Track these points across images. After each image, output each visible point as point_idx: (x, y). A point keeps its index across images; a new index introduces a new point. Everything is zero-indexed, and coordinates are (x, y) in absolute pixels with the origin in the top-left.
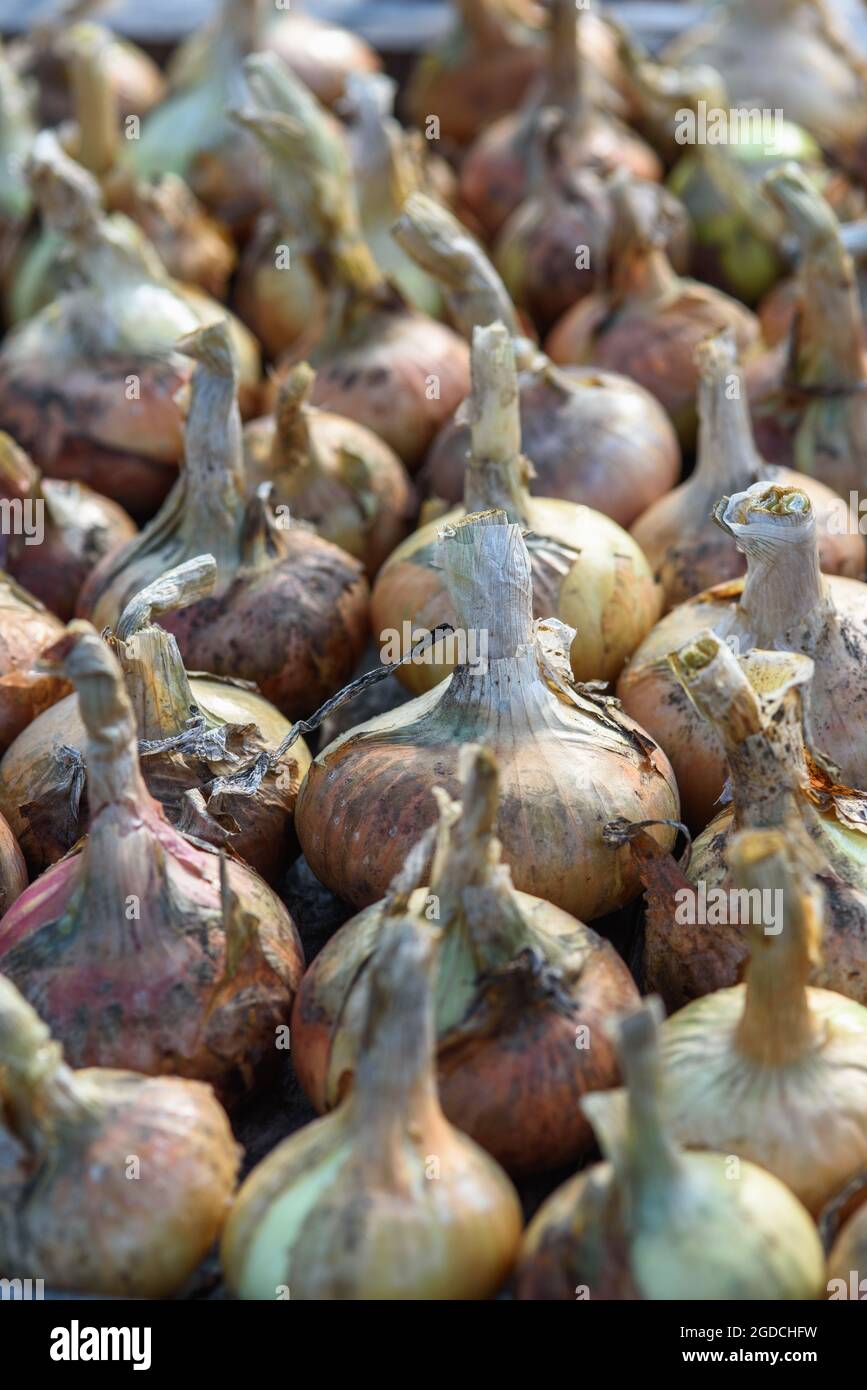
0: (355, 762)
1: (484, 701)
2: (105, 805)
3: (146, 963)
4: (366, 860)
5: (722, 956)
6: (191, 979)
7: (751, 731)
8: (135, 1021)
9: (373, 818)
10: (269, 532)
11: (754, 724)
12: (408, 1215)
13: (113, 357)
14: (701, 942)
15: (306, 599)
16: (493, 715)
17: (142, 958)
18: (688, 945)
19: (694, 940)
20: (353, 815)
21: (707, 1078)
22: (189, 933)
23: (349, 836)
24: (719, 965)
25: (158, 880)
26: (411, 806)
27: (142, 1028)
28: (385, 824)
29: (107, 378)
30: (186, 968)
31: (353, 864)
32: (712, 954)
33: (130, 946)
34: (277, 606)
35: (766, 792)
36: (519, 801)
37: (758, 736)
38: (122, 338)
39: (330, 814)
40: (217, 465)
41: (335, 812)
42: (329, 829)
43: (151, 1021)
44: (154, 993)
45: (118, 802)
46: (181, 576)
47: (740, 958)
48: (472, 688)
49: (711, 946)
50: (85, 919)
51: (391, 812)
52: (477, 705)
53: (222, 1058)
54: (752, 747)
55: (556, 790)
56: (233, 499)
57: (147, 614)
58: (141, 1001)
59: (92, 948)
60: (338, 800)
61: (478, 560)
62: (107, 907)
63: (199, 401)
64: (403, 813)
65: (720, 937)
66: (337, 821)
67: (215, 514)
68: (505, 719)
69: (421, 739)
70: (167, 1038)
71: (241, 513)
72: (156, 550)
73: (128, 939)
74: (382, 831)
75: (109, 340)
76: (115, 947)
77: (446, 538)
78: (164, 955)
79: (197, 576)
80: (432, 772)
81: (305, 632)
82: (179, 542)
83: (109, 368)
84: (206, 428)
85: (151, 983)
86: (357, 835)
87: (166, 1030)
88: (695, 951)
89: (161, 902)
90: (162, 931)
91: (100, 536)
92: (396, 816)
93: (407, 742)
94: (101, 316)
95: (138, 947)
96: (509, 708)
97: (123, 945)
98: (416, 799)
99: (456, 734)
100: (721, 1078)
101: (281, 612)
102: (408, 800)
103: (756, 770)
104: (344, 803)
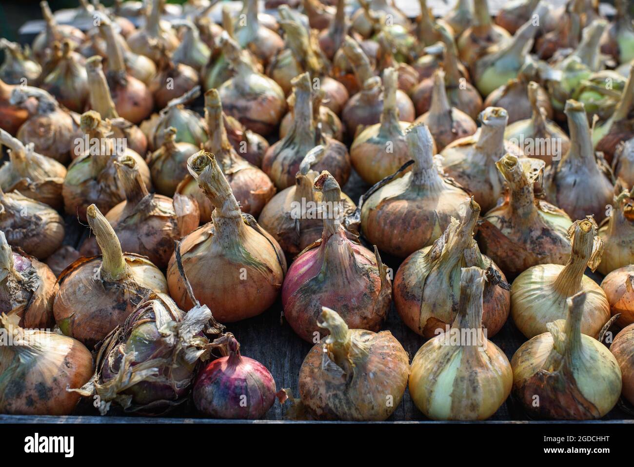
0: (387, 208)
1: (426, 183)
2: (332, 235)
3: (353, 288)
4: (400, 239)
5: (518, 257)
6: (368, 291)
7: (525, 185)
8: (353, 309)
9: (401, 225)
10: (323, 138)
11: (526, 182)
12: (490, 375)
13: (249, 94)
14: (510, 253)
15: (338, 157)
16: (429, 188)
17: (351, 286)
18: (504, 254)
19: (507, 253)
20: (392, 224)
21: (549, 303)
22: (364, 275)
23: (392, 232)
24: (517, 260)
25: (352, 258)
26: (413, 220)
27: (356, 311)
28: (405, 227)
29: (248, 100)
30: (366, 287)
31: (394, 241)
32: (514, 257)
33: (346, 283)
34: (331, 160)
35: (526, 203)
36: (446, 215)
37: (527, 186)
38: (251, 88)
39: (383, 225)
40: (307, 119)
41: (385, 224)
42: (383, 230)
43: (359, 308)
44: (358, 298)
45: (336, 233)
46: (315, 153)
47: (524, 257)
48: (421, 180)
49: (514, 254)
50: (329, 275)
51: (407, 223)
52: (424, 185)
53: (380, 316)
54: (525, 189)
55: (455, 210)
56: (312, 129)
57: (309, 166)
58: (354, 302)
59: (333, 285)
60: (385, 220)
61: (419, 138)
62: (337, 270)
63: (299, 100)
64: (411, 223)
65: (517, 251)
66: (386, 227)
67: (307, 134)
68: (432, 188)
69: (407, 198)
70: (364, 313)
71: (314, 133)
72: (288, 147)
73: (345, 280)
74: (405, 229)
75: (247, 90)
76: (341, 283)
77: (408, 133)
78: (358, 284)
79: (319, 153)
80: (416, 209)
81: (340, 168)
82: (295, 144)
83: (249, 97)
84: (302, 108)
85: (356, 295)
86: (395, 232)
87: (364, 310)
88: (507, 256)
89: (354, 265)
90: (356, 276)
91: (261, 145)
92: (409, 224)
93: (403, 199)
94: (245, 83)
95: (349, 282)
96: (433, 185)
97: (344, 282)
98: (414, 218)
99: (418, 195)
100: (554, 302)
101: (332, 162)
102: (412, 219)
103: (524, 197)
104: (388, 221)
